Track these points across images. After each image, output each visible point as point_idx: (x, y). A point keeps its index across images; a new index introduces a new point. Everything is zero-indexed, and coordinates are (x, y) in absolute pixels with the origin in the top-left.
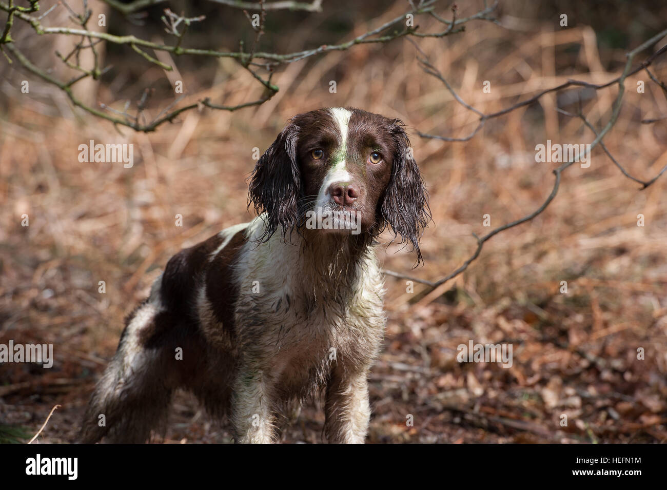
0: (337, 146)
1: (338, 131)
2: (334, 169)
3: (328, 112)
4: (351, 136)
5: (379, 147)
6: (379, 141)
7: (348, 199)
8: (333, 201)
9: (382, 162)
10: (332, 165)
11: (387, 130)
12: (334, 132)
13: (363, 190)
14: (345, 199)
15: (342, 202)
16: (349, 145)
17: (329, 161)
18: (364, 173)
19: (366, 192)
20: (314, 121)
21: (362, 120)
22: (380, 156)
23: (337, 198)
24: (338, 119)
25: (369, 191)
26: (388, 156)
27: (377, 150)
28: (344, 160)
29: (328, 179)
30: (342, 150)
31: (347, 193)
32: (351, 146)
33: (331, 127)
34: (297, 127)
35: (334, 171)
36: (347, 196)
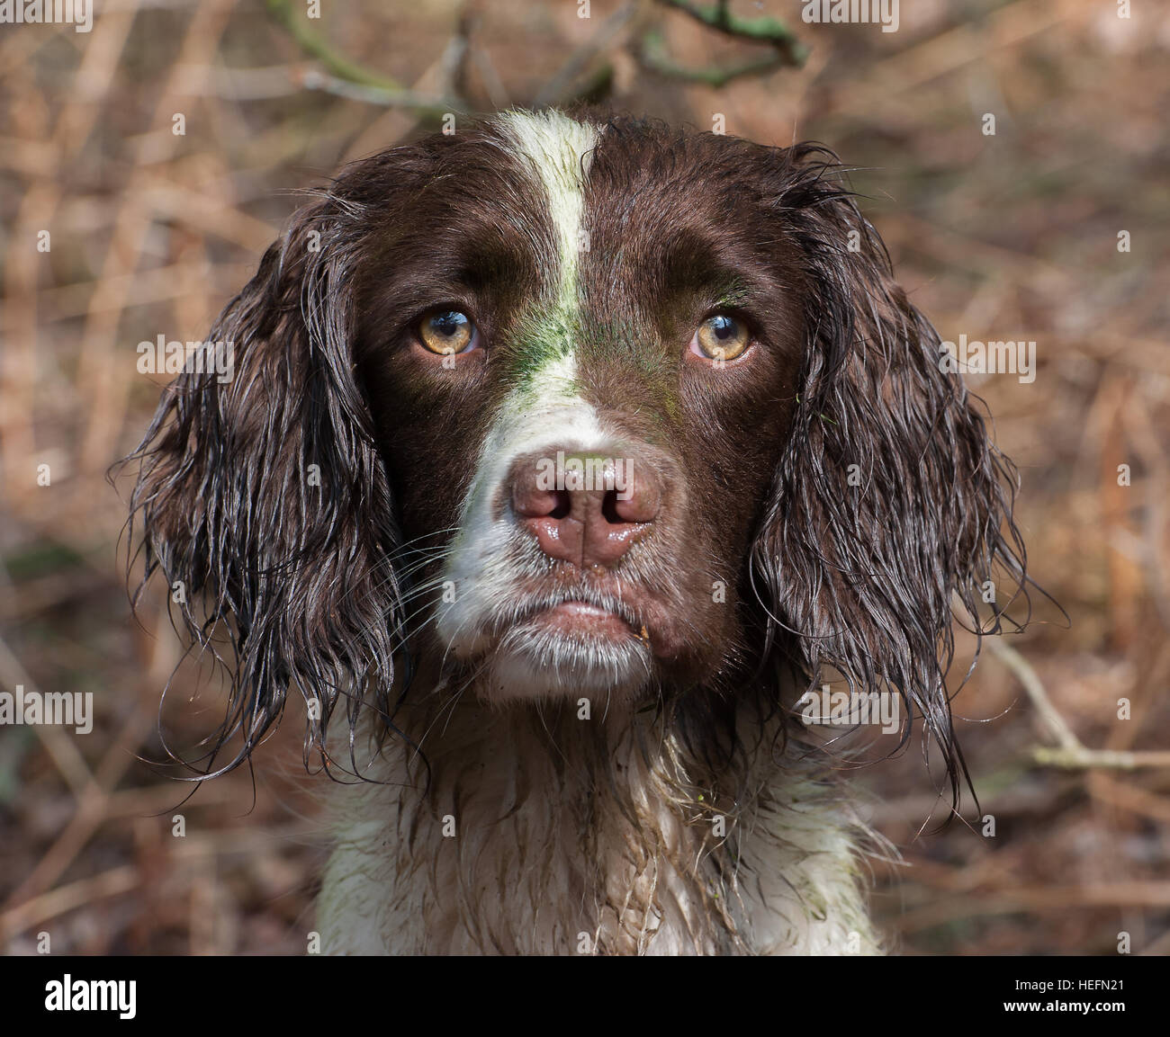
0: (535, 284)
1: (541, 222)
2: (524, 396)
3: (492, 132)
4: (602, 242)
5: (735, 279)
6: (730, 256)
7: (600, 533)
8: (529, 543)
9: (758, 352)
10: (513, 379)
11: (759, 197)
12: (517, 223)
13: (667, 490)
14: (586, 532)
15: (575, 550)
16: (591, 283)
17: (501, 359)
18: (671, 406)
19: (681, 497)
20: (426, 176)
21: (649, 162)
22: (744, 323)
23: (551, 530)
24: (539, 159)
25: (695, 492)
26: (778, 323)
27: (729, 300)
28: (571, 352)
29: (500, 443)
30: (563, 305)
31: (597, 502)
32: (602, 286)
33: (506, 200)
34: (355, 210)
35: (528, 405)
36: (598, 521)
